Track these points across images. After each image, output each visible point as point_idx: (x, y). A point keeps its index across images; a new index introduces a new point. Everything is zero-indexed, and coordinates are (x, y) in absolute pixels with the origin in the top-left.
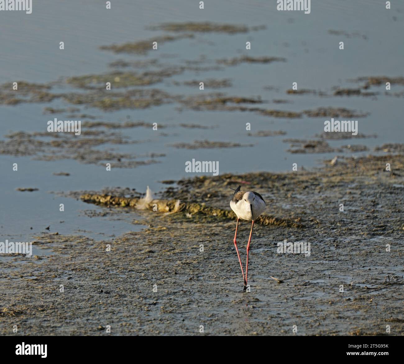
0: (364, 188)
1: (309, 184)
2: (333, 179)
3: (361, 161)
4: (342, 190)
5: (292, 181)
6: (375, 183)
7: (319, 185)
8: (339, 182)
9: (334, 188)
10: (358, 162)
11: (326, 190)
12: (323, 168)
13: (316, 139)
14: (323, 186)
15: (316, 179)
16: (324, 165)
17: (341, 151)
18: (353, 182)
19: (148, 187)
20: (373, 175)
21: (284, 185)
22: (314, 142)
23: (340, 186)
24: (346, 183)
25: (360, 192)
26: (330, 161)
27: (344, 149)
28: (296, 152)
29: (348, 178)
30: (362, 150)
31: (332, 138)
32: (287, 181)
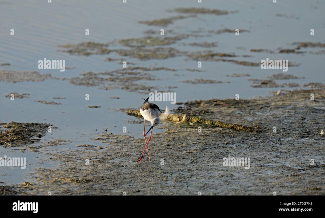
0: (297, 109)
1: (264, 106)
2: (278, 103)
3: (295, 92)
4: (283, 110)
5: (253, 104)
6: (304, 106)
7: (269, 106)
8: (281, 105)
9: (279, 109)
10: (293, 93)
11: (274, 110)
12: (272, 97)
13: (268, 79)
14: (272, 107)
15: (268, 103)
16: (273, 95)
17: (282, 87)
18: (290, 105)
19: (167, 106)
20: (302, 101)
21: (249, 106)
22: (267, 81)
23: (282, 107)
24: (286, 105)
25: (294, 111)
26: (276, 92)
27: (285, 86)
28: (256, 87)
29: (287, 103)
30: (295, 86)
31: (278, 79)
32: (250, 104)
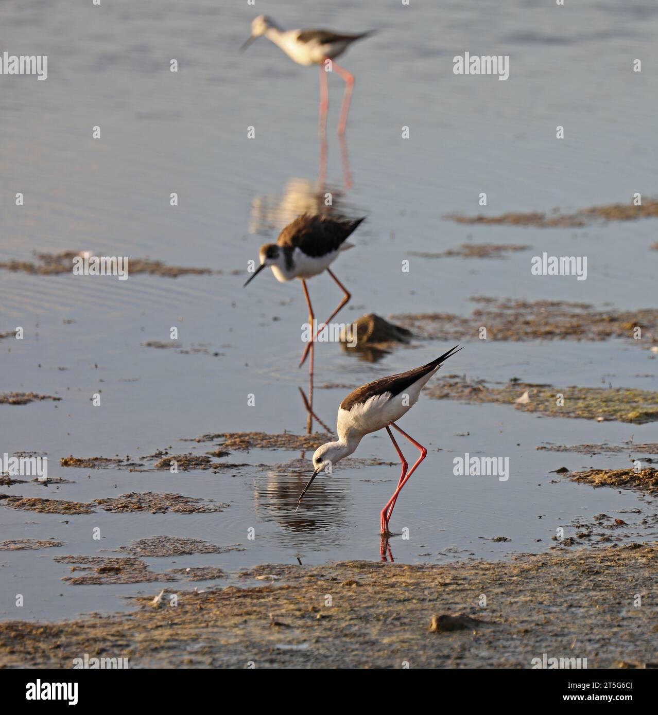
0: (219, 652)
1: (108, 644)
2: (156, 634)
3: (211, 596)
4: (174, 656)
5: (74, 639)
6: (241, 642)
7: (127, 646)
8: (167, 641)
9: (158, 652)
10: (205, 600)
11: (142, 656)
12: (136, 613)
13: (123, 556)
14: (136, 648)
15: (122, 635)
16: (138, 608)
17: (171, 580)
18: (195, 640)
20: (236, 626)
21: (59, 647)
22: (117, 560)
23: (169, 648)
24: (181, 641)
25: (210, 660)
26: (152, 599)
27: (178, 576)
28: (81, 582)
29: (185, 632)
30: (213, 578)
31: (153, 554)
32: (63, 639)
